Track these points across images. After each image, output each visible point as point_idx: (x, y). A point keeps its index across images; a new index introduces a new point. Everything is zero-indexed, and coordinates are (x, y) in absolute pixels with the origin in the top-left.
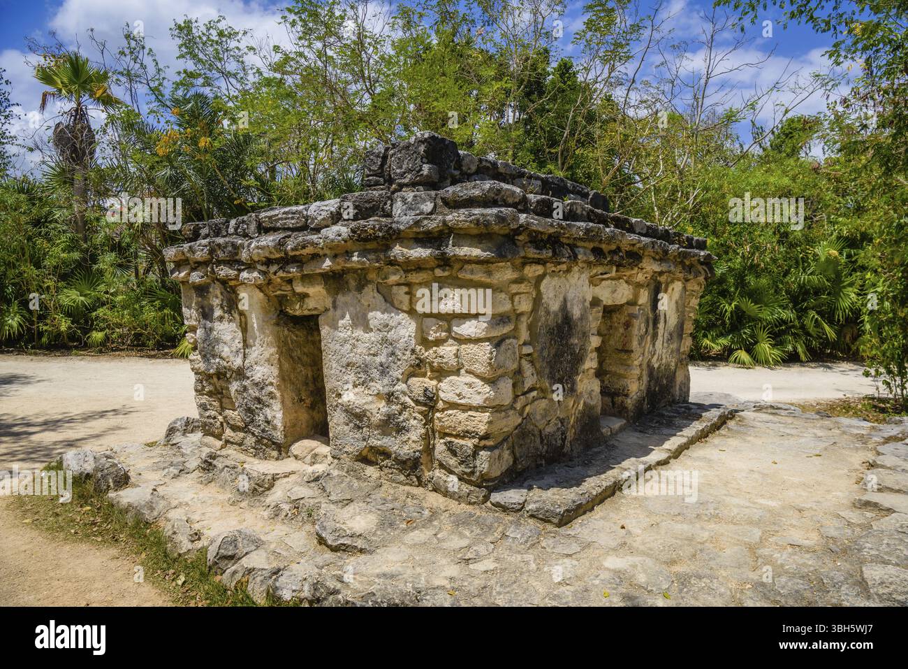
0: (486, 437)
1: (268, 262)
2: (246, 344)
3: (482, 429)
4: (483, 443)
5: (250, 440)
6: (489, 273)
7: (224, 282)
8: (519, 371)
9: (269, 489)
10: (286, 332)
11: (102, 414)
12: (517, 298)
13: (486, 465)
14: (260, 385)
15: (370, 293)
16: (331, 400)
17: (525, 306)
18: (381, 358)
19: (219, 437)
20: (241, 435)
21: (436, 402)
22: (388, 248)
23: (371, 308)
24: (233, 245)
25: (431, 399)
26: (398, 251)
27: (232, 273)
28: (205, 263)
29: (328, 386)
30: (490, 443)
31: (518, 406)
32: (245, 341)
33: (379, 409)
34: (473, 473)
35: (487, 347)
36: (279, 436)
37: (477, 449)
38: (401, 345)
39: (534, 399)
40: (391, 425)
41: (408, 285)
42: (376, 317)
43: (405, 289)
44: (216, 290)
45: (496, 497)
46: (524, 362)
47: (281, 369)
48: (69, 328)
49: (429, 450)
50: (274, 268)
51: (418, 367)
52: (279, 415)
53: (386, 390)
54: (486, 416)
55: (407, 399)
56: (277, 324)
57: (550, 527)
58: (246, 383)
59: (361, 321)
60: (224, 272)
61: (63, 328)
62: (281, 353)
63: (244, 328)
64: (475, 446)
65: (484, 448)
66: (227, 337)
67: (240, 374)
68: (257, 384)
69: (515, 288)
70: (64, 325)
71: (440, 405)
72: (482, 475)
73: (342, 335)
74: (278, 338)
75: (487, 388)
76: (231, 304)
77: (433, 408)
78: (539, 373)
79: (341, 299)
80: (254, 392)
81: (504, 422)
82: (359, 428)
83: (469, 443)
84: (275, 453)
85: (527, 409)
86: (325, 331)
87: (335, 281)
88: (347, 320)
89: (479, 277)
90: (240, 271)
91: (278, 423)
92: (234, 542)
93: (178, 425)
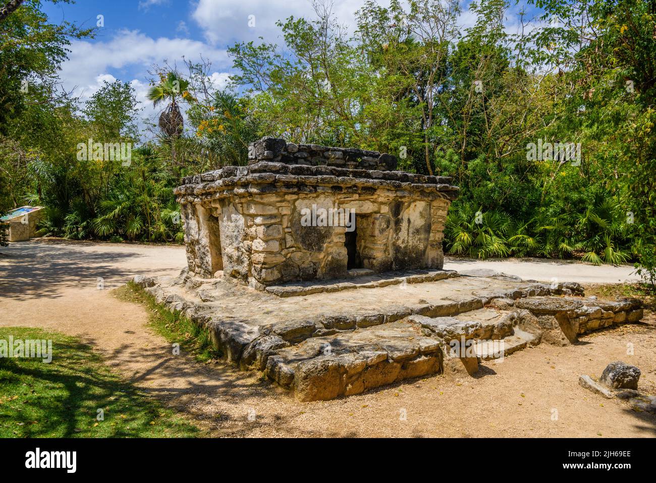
0: (264, 263)
1: (202, 195)
2: (199, 230)
3: (262, 260)
4: (264, 266)
5: (203, 271)
6: (262, 198)
7: (191, 203)
8: (284, 239)
9: (198, 287)
10: (213, 224)
11: (164, 270)
12: (280, 209)
13: (264, 275)
14: (204, 247)
15: (231, 207)
16: (223, 252)
17: (286, 211)
18: (235, 233)
19: (194, 271)
20: (200, 269)
21: (251, 250)
22: (233, 189)
23: (232, 213)
24: (192, 187)
25: (249, 249)
26: (236, 190)
27: (192, 199)
28: (184, 195)
29: (222, 246)
30: (266, 266)
31: (283, 253)
32: (199, 228)
33: (235, 254)
34: (260, 278)
35: (263, 227)
36: (210, 268)
37: (262, 268)
38: (240, 228)
39: (293, 252)
40: (239, 261)
41: (242, 203)
42: (233, 216)
43: (240, 205)
44: (189, 206)
45: (268, 288)
46: (287, 235)
47: (210, 239)
48: (165, 230)
49: (250, 270)
50: (204, 197)
51: (246, 236)
52: (210, 260)
53: (237, 246)
54: (263, 255)
55: (243, 250)
56: (209, 221)
57: (278, 297)
58: (200, 246)
59: (229, 219)
60: (190, 198)
61: (162, 230)
62: (210, 233)
63: (198, 222)
64: (261, 267)
65: (265, 268)
66: (193, 226)
67: (198, 242)
68: (203, 246)
69: (278, 205)
70: (162, 228)
71: (253, 252)
72: (264, 279)
73: (225, 224)
74: (209, 226)
75: (264, 244)
76: (194, 212)
77: (251, 253)
78: (296, 240)
79: (224, 209)
80: (202, 250)
81: (274, 259)
82: (231, 262)
83: (259, 266)
84: (210, 276)
85: (289, 255)
86: (220, 222)
87: (222, 201)
88: (225, 219)
89: (259, 200)
90: (195, 198)
91: (210, 263)
92: (172, 297)
93: (186, 270)
